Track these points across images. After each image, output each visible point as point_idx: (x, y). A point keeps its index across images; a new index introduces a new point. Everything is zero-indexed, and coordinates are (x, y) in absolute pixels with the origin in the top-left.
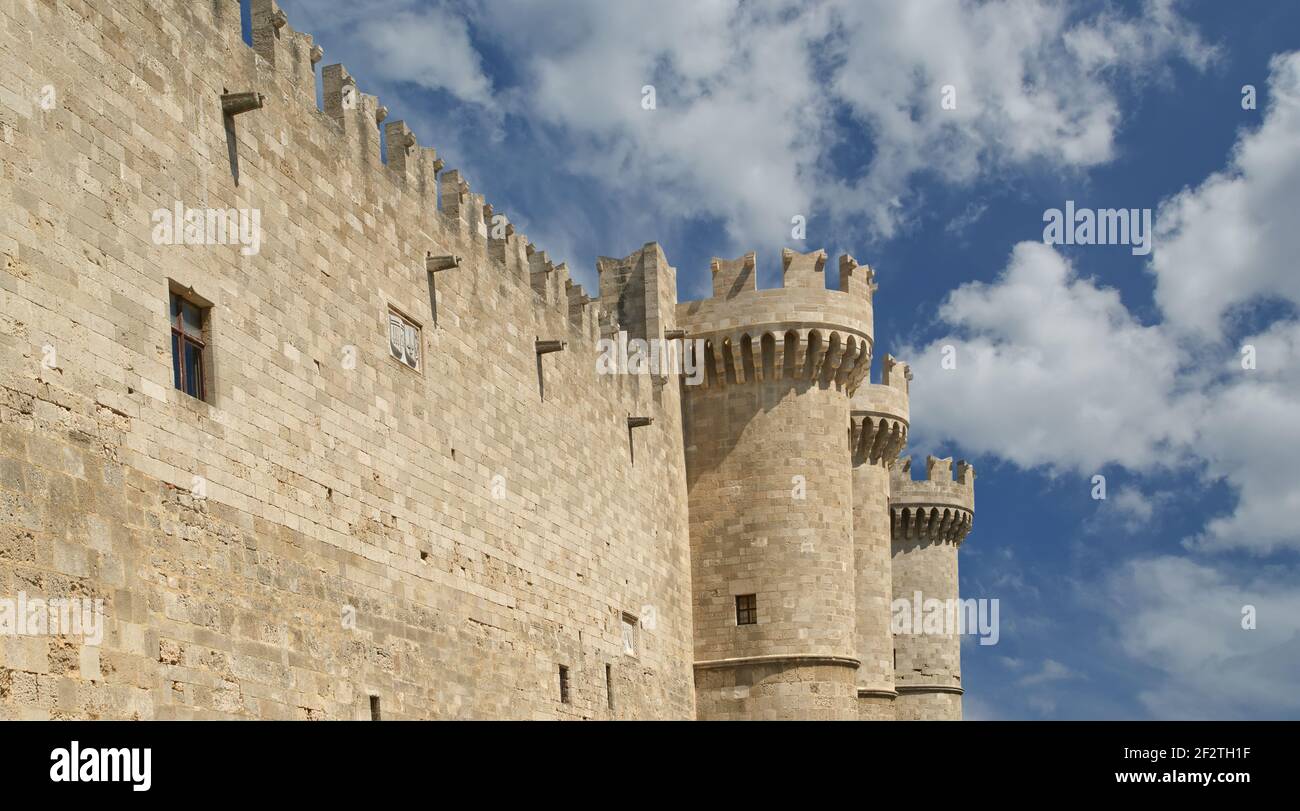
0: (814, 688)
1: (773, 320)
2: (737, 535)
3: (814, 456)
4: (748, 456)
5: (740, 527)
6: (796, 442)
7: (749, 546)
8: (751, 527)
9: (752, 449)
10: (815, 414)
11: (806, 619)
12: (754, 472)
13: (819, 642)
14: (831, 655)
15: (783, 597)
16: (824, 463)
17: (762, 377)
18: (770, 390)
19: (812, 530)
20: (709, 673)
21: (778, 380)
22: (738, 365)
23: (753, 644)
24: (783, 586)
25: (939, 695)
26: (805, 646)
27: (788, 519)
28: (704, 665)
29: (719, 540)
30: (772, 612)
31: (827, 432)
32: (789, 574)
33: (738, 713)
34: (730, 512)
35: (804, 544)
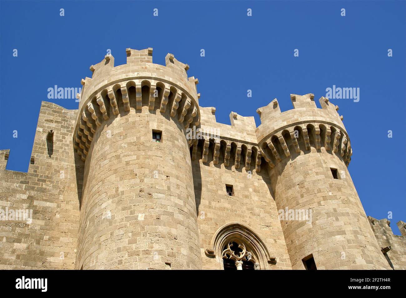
3: (114, 154)
18: (97, 134)
19: (110, 201)
22: (85, 131)
32: (95, 239)
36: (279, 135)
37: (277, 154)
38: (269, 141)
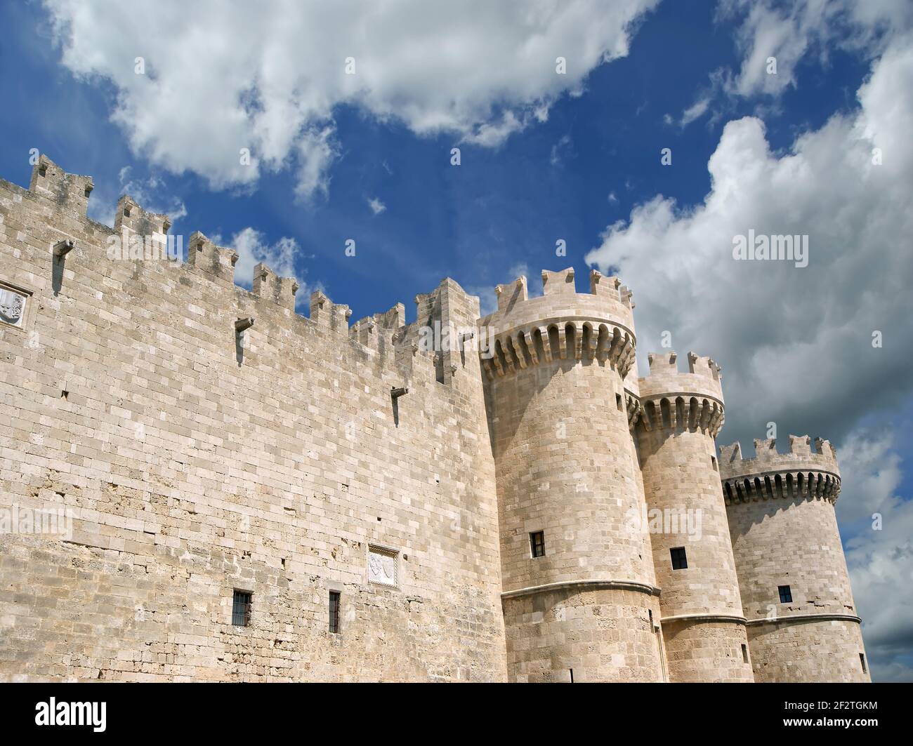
0: (597, 611)
1: (537, 319)
2: (528, 483)
3: (582, 415)
4: (532, 420)
5: (530, 476)
6: (567, 406)
7: (536, 491)
8: (538, 476)
9: (535, 415)
10: (580, 383)
11: (584, 548)
12: (537, 432)
13: (598, 568)
14: (611, 580)
15: (564, 531)
16: (592, 420)
17: (537, 361)
18: (544, 370)
19: (585, 474)
20: (514, 602)
21: (550, 361)
22: (520, 354)
23: (544, 573)
24: (564, 521)
25: (834, 623)
26: (584, 572)
27: (563, 466)
28: (509, 594)
29: (516, 488)
30: (556, 544)
31: (593, 396)
32: (568, 510)
33: (536, 637)
34: (523, 464)
35: (578, 485)
36: (672, 400)
37: (662, 420)
38: (657, 402)
